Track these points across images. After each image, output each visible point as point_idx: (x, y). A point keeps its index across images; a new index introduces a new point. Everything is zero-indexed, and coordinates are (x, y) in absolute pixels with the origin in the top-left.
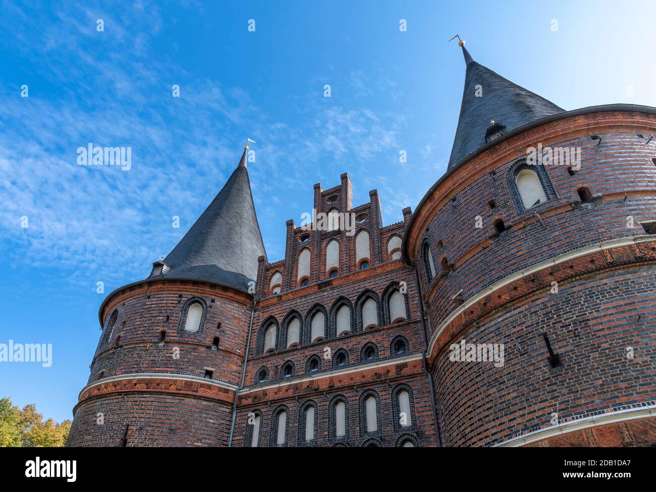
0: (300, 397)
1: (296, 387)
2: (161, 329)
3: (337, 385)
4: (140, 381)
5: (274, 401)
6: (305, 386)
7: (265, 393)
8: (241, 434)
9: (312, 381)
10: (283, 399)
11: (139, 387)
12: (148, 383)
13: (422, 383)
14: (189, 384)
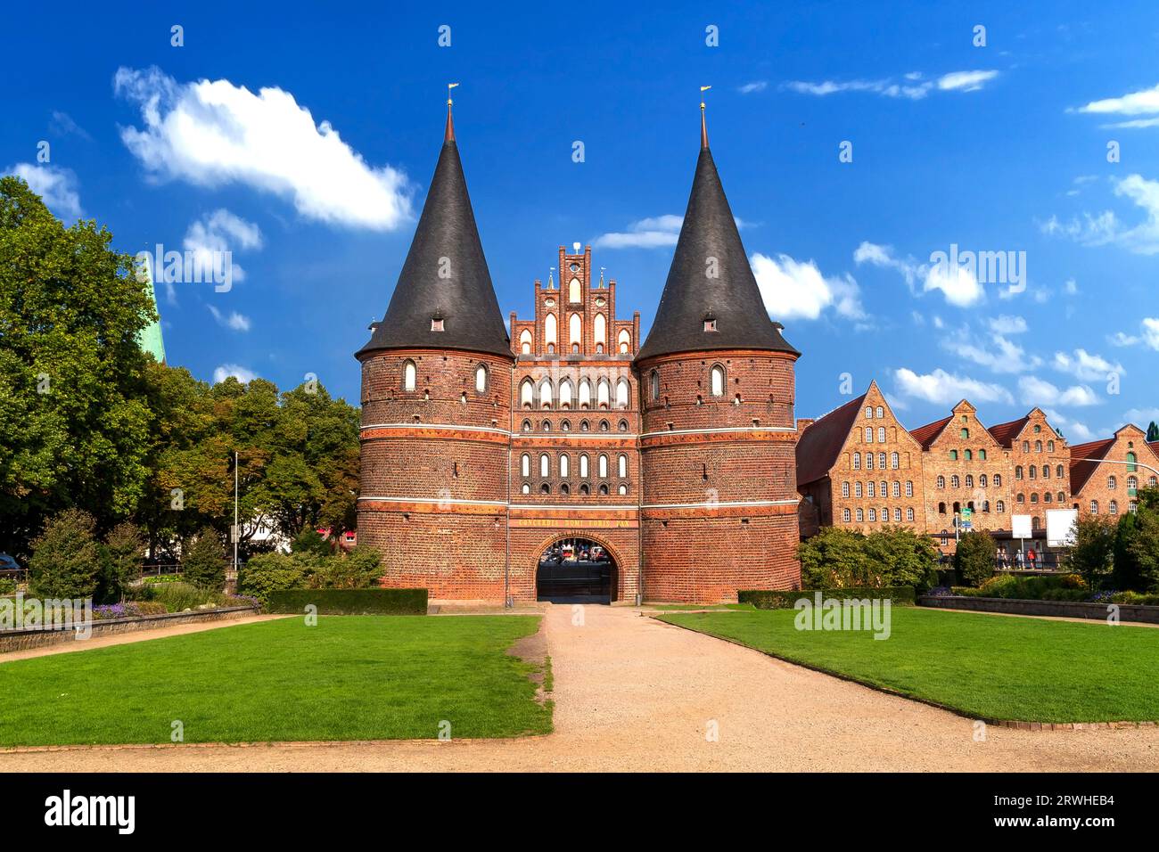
0: (560, 449)
1: (555, 441)
2: (462, 390)
3: (584, 445)
4: (456, 432)
5: (540, 448)
6: (561, 442)
7: (531, 440)
8: (516, 466)
9: (566, 439)
10: (547, 448)
11: (456, 437)
12: (463, 433)
13: (634, 454)
14: (487, 434)
